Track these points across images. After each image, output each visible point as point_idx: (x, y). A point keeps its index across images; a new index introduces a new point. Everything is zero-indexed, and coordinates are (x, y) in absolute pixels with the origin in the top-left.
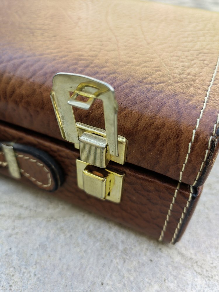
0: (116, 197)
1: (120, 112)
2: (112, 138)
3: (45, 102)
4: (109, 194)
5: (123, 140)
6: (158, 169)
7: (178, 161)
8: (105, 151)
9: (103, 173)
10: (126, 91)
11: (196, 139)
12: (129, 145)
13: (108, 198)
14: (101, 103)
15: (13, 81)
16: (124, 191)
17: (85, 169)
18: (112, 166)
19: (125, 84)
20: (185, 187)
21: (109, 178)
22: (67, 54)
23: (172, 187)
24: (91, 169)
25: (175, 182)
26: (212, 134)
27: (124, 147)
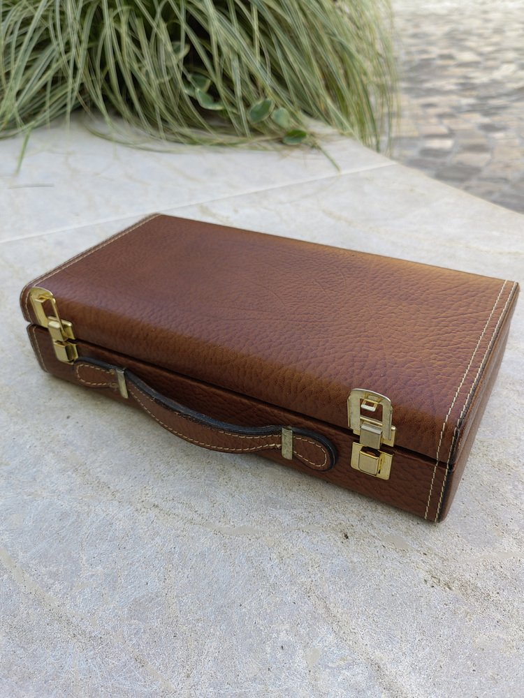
0: (385, 474)
1: (395, 413)
2: (387, 427)
3: (332, 398)
4: (379, 472)
5: (394, 428)
6: (419, 451)
7: (434, 445)
8: (380, 436)
9: (376, 453)
10: (395, 392)
11: (445, 429)
12: (397, 431)
13: (378, 476)
14: (382, 406)
15: (303, 380)
16: (393, 468)
17: (362, 450)
18: (385, 448)
19: (394, 386)
20: (442, 464)
21: (381, 457)
22: (343, 354)
23: (432, 465)
24: (365, 449)
25: (434, 461)
26: (456, 426)
27: (394, 432)
